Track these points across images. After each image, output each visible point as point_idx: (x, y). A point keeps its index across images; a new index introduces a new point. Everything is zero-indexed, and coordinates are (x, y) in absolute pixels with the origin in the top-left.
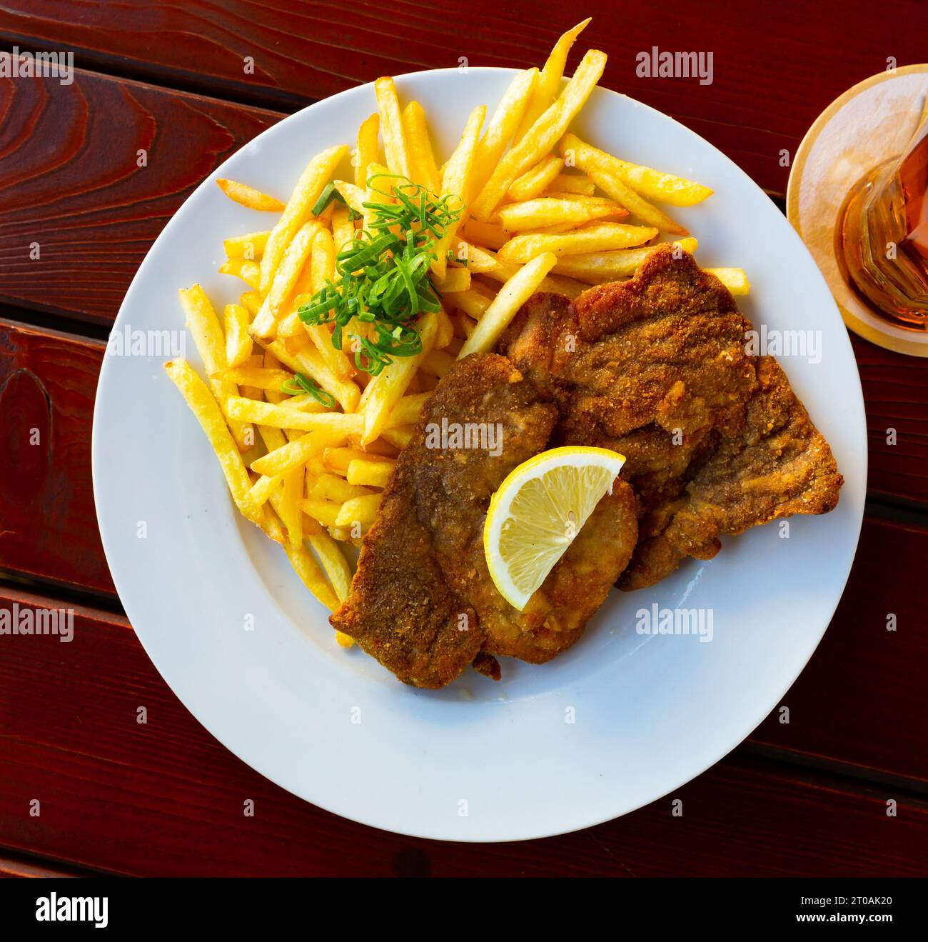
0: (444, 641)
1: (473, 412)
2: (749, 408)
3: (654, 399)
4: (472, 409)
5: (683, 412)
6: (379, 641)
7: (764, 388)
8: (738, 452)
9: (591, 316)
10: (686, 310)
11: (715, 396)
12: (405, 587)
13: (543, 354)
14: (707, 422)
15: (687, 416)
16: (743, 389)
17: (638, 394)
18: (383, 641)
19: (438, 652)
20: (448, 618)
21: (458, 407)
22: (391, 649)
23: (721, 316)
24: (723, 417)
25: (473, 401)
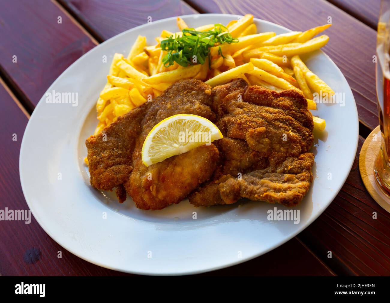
0: (113, 169)
1: (185, 93)
2: (287, 159)
3: (250, 127)
4: (185, 92)
5: (258, 139)
6: (94, 154)
7: (299, 157)
8: (270, 172)
9: (251, 92)
10: (289, 112)
11: (276, 144)
12: (118, 142)
13: (224, 91)
14: (265, 151)
15: (258, 141)
16: (289, 150)
17: (246, 122)
18: (95, 155)
19: (108, 171)
20: (122, 164)
21: (182, 89)
22: (95, 159)
23: (302, 126)
24: (274, 155)
25: (188, 90)
